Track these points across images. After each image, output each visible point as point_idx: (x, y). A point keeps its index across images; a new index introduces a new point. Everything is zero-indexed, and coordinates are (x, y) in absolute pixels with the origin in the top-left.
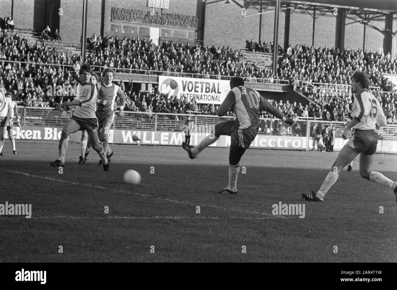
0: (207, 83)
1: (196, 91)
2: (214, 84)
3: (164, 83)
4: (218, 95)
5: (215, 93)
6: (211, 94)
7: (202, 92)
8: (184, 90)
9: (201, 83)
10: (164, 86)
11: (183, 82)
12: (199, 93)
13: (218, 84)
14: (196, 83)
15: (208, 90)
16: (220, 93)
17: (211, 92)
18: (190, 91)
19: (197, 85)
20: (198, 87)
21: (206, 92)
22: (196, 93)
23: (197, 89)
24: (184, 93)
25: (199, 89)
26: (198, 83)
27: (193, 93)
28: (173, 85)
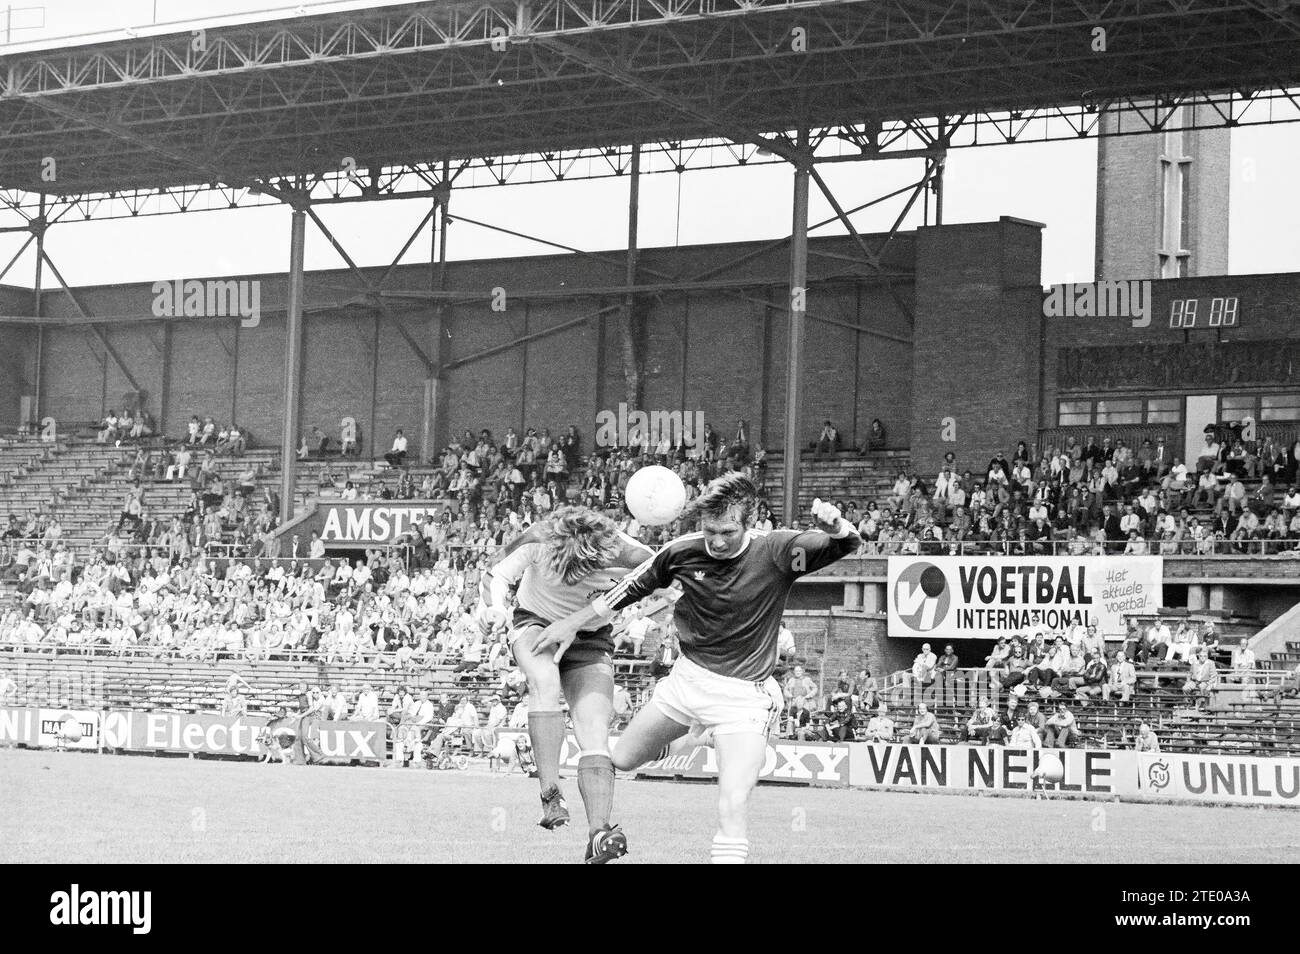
0: (1042, 570)
1: (1006, 600)
2: (1066, 570)
3: (902, 578)
4: (1082, 608)
5: (1072, 601)
6: (1058, 608)
7: (1026, 600)
8: (968, 599)
9: (1021, 569)
10: (904, 586)
11: (962, 569)
12: (1018, 606)
13: (1082, 570)
14: (1007, 570)
15: (1045, 592)
16: (1088, 600)
17: (1058, 601)
18: (987, 600)
19: (1010, 577)
20: (1012, 585)
21: (1041, 599)
22: (1007, 607)
23: (1010, 593)
24: (969, 607)
25: (1016, 593)
26: (1011, 570)
27: (996, 604)
28: (933, 583)
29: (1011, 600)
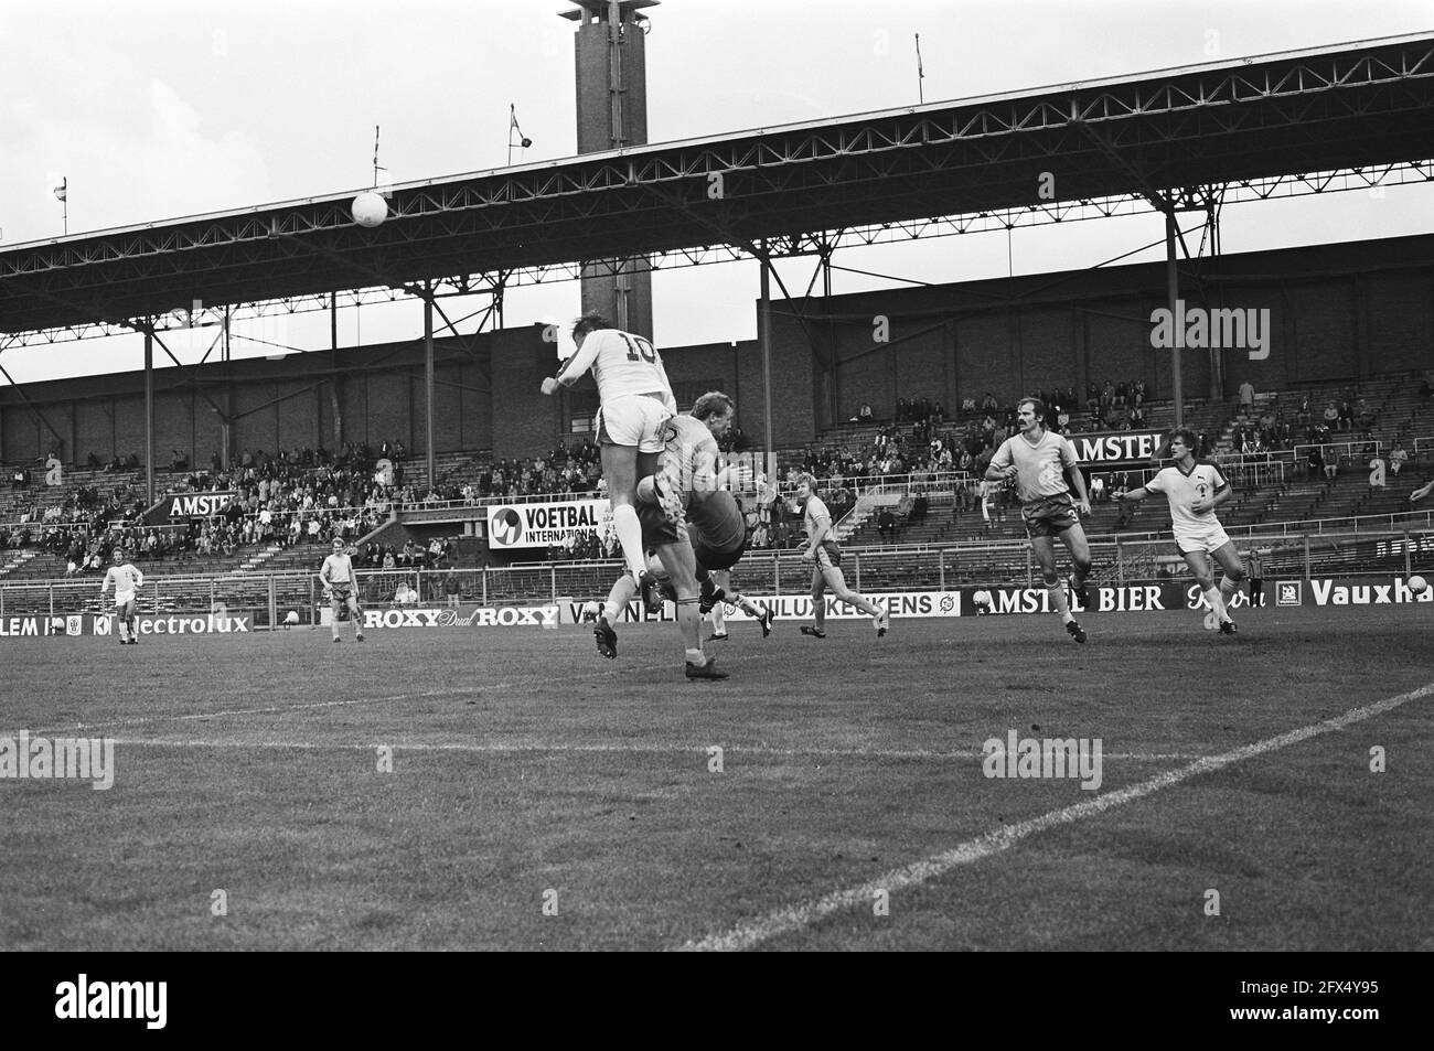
0: (571, 509)
1: (552, 525)
2: (583, 508)
3: (496, 517)
4: (593, 527)
5: (587, 524)
6: (580, 528)
7: (563, 525)
8: (531, 527)
9: (559, 509)
10: (497, 522)
11: (527, 511)
12: (559, 528)
13: (591, 507)
14: (551, 510)
15: (573, 520)
16: (596, 523)
17: (580, 525)
18: (542, 526)
19: (553, 514)
20: (555, 518)
21: (570, 524)
22: (553, 529)
23: (554, 522)
24: (532, 530)
25: (557, 521)
26: (554, 510)
27: (547, 528)
28: (512, 519)
29: (555, 526)
